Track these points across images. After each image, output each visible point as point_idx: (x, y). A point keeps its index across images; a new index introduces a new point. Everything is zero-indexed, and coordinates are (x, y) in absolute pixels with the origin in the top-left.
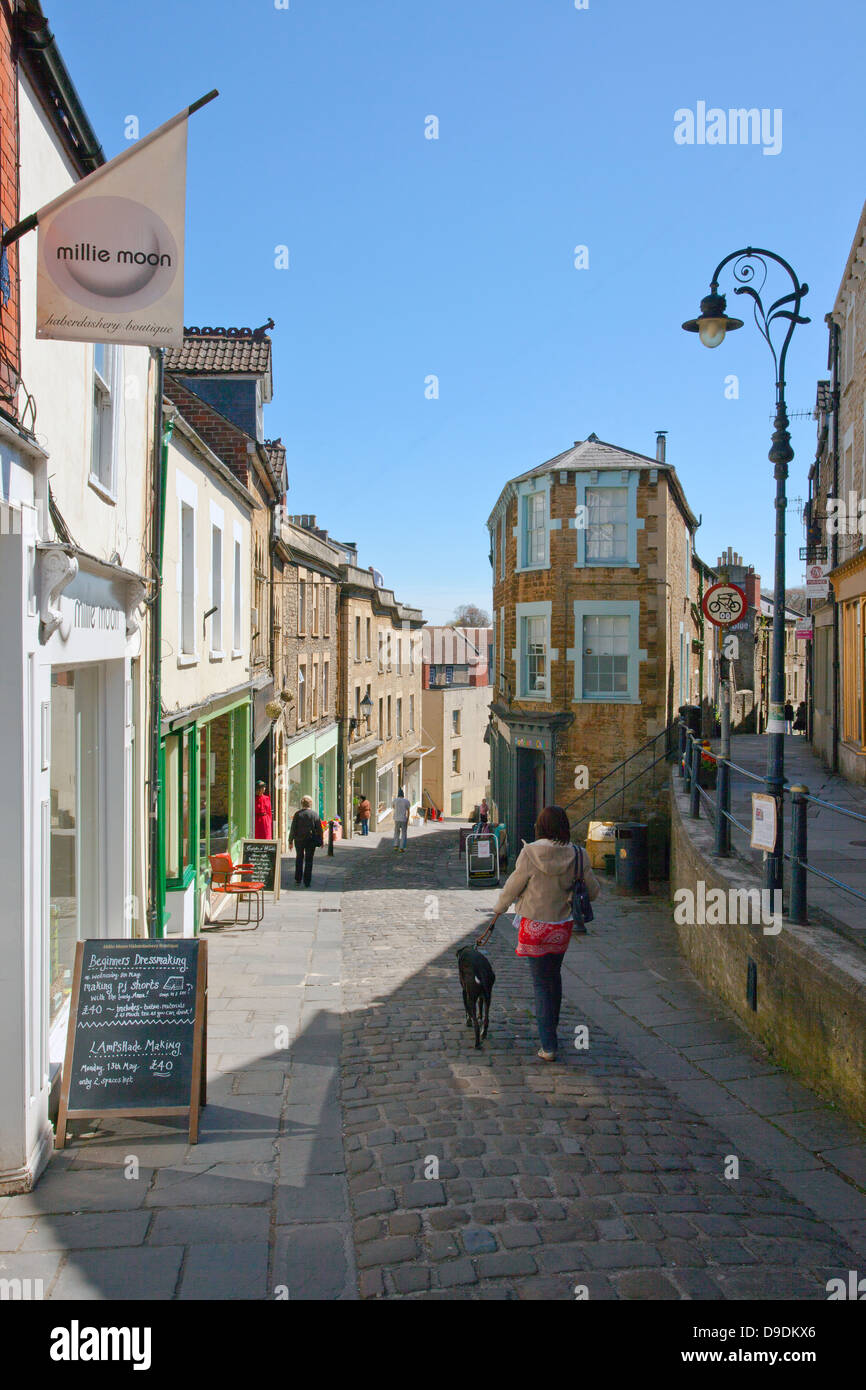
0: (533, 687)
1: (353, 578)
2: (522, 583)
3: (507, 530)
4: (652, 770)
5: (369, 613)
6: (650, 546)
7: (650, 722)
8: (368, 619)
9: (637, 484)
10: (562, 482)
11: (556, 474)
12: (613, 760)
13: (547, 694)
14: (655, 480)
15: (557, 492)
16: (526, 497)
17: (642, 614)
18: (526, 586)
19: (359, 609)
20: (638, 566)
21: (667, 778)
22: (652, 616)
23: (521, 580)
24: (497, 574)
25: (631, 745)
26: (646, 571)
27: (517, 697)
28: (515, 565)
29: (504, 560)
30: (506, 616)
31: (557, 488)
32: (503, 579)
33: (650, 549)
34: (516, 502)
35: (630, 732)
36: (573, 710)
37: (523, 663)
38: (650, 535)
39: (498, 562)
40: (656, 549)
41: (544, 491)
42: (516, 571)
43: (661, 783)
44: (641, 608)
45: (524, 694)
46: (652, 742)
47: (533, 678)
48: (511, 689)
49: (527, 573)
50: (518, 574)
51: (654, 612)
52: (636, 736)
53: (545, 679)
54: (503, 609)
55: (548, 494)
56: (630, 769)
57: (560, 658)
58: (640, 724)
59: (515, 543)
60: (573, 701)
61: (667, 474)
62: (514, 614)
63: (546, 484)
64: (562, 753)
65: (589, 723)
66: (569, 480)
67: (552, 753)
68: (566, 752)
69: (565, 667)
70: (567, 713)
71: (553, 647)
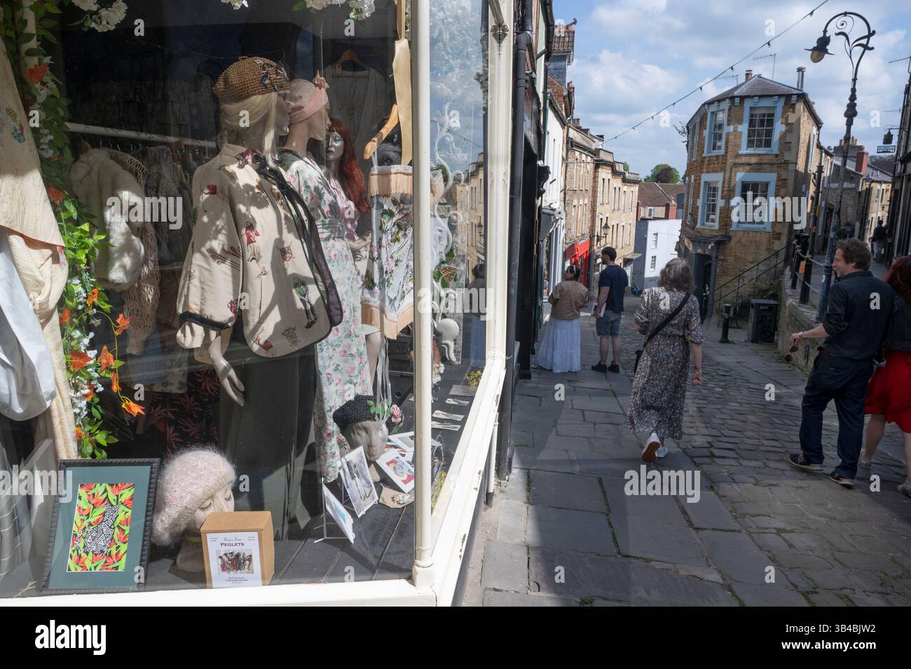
0: (708, 219)
1: (603, 156)
2: (706, 163)
3: (700, 131)
4: (774, 269)
5: (610, 176)
6: (787, 141)
7: (777, 242)
8: (609, 180)
9: (783, 104)
10: (736, 104)
11: (732, 98)
12: (752, 262)
13: (716, 226)
14: (795, 102)
15: (732, 110)
16: (713, 113)
17: (778, 180)
18: (709, 164)
19: (605, 173)
20: (778, 153)
21: (782, 272)
22: (784, 182)
23: (706, 160)
24: (690, 156)
25: (763, 255)
26: (783, 156)
27: (698, 226)
28: (703, 152)
29: (696, 148)
30: (695, 180)
31: (733, 107)
32: (694, 159)
33: (787, 143)
34: (707, 116)
35: (763, 248)
36: (731, 234)
37: (703, 206)
38: (788, 134)
39: (692, 149)
40: (790, 143)
41: (724, 110)
42: (703, 156)
43: (778, 275)
44: (778, 177)
45: (703, 224)
46: (777, 253)
47: (708, 215)
48: (695, 221)
49: (710, 157)
50: (704, 157)
51: (786, 180)
52: (767, 250)
53: (716, 217)
54: (693, 176)
55: (726, 111)
56: (762, 267)
57: (725, 205)
58: (770, 242)
59: (704, 139)
60: (731, 229)
61: (803, 97)
62: (700, 180)
63: (726, 105)
64: (722, 257)
65: (739, 241)
66: (740, 103)
67: (716, 257)
68: (725, 256)
69: (728, 210)
70: (726, 236)
71: (722, 199)
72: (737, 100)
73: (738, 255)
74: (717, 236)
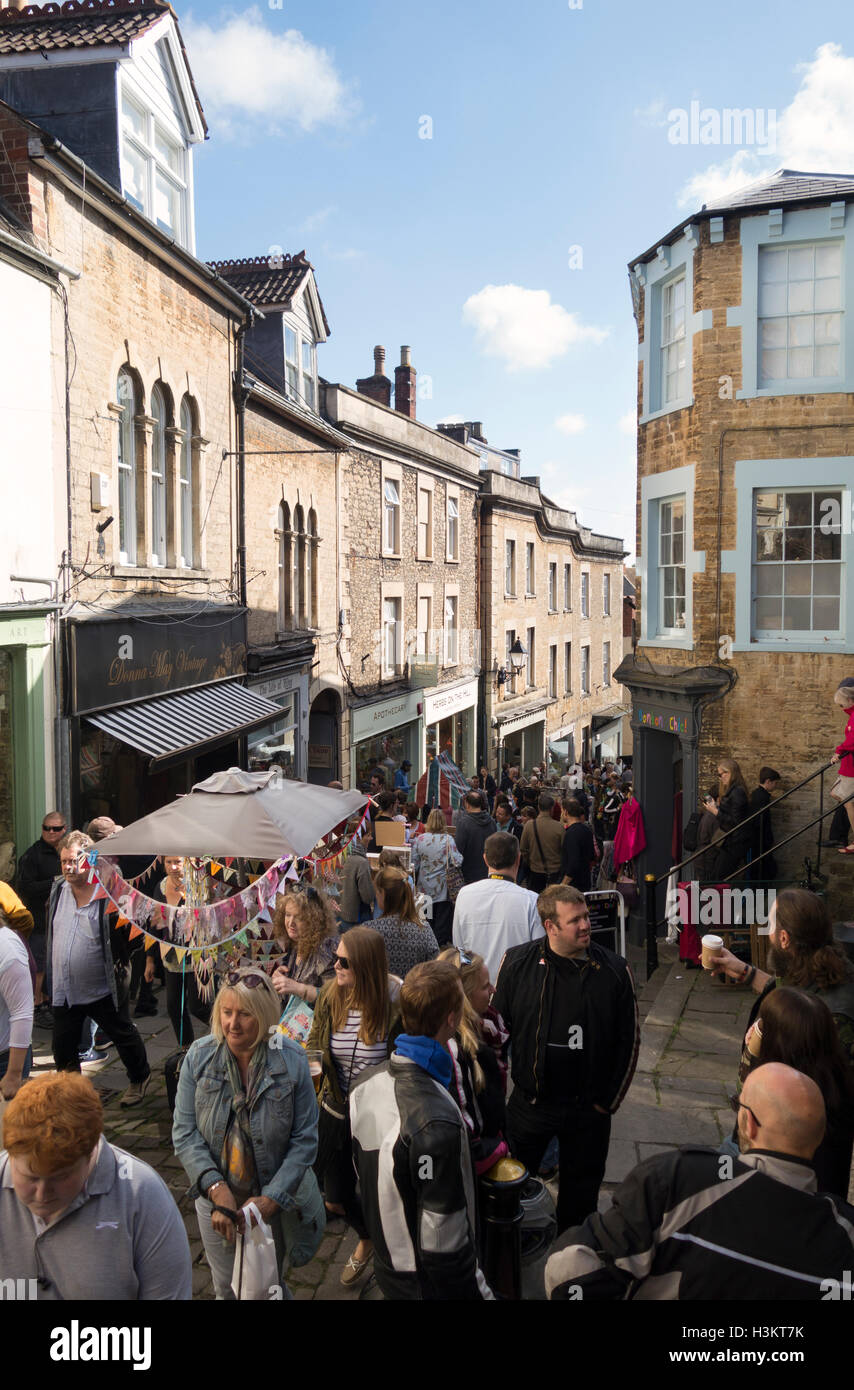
1: (501, 489)
2: (649, 442)
5: (531, 537)
8: (530, 544)
10: (714, 239)
13: (689, 635)
15: (705, 262)
16: (658, 287)
18: (658, 444)
19: (513, 530)
23: (650, 433)
28: (641, 412)
31: (705, 253)
36: (732, 663)
41: (683, 267)
42: (642, 421)
45: (654, 635)
47: (670, 605)
49: (658, 422)
50: (644, 427)
55: (690, 270)
57: (710, 569)
59: (643, 371)
62: (640, 496)
63: (686, 247)
64: (712, 743)
65: (763, 688)
66: (726, 229)
67: (694, 743)
68: (719, 740)
69: (718, 584)
70: (720, 670)
71: (697, 548)
72: (717, 225)
73: (764, 733)
74: (690, 671)
